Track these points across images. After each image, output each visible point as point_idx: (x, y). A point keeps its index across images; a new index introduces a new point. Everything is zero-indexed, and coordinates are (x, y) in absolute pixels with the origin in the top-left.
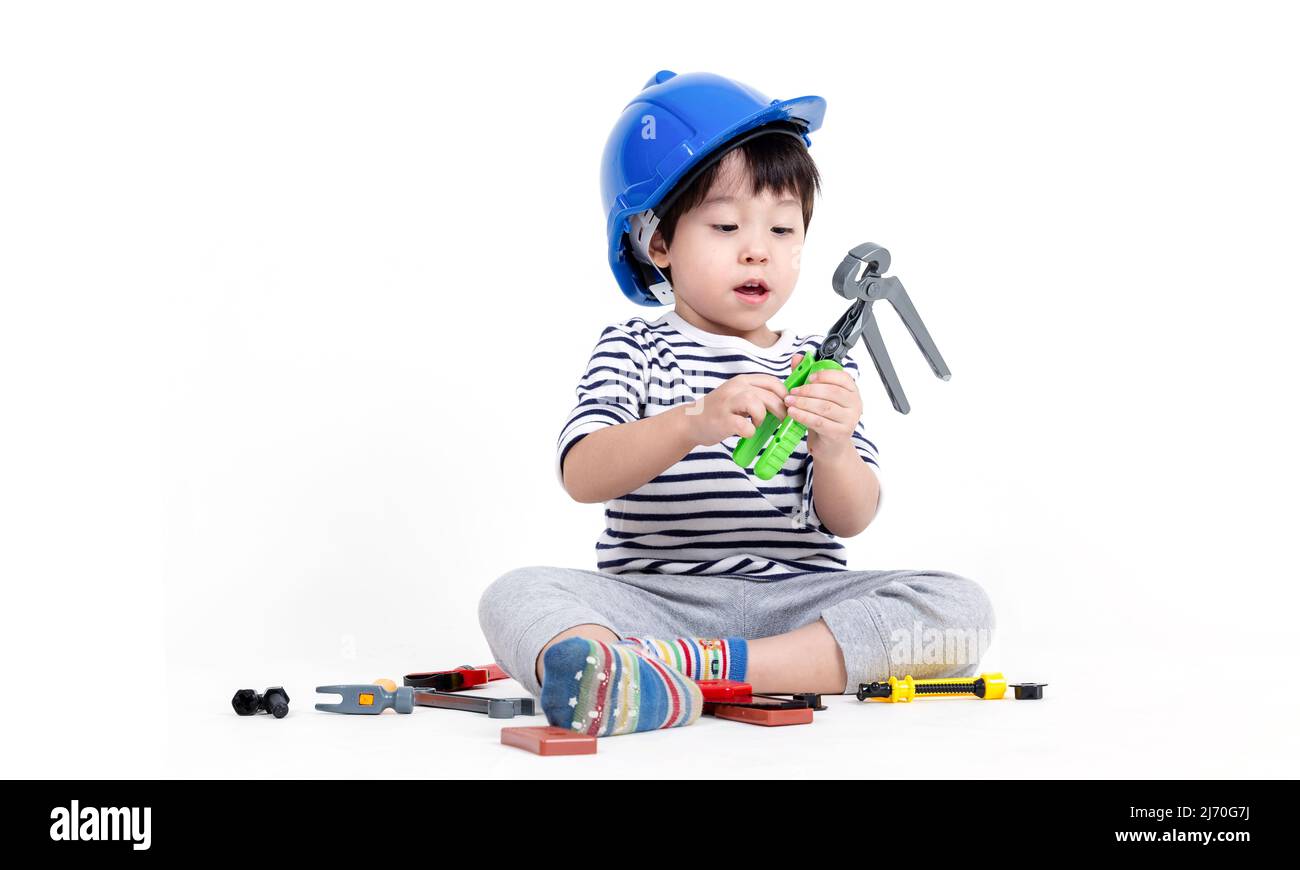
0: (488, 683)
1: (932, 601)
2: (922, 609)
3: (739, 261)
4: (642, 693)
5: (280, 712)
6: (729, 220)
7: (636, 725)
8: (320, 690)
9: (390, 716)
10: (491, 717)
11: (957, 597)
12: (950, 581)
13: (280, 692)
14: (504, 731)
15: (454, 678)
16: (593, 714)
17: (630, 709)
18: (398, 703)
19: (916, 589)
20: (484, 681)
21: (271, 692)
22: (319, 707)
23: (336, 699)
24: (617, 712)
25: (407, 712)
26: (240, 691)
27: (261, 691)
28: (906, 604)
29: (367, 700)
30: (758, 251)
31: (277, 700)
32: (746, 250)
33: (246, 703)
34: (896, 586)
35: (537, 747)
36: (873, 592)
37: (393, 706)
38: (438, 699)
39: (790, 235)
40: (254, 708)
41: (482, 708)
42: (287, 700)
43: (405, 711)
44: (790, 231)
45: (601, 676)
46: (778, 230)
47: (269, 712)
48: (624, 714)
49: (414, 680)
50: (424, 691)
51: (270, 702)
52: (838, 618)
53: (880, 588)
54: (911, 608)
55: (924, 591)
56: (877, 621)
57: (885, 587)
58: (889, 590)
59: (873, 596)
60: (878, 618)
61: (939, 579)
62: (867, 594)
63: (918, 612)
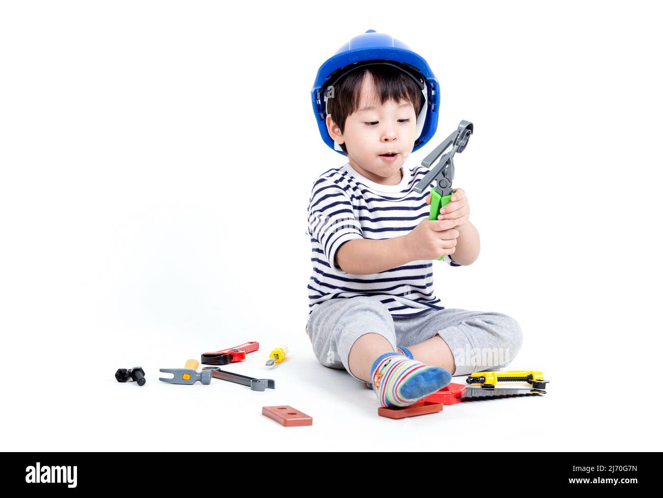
2: (492, 333)
3: (381, 140)
5: (141, 382)
6: (374, 119)
8: (161, 370)
9: (198, 387)
10: (253, 389)
11: (508, 327)
12: (503, 318)
13: (140, 370)
14: (264, 404)
15: (228, 357)
18: (203, 379)
19: (487, 323)
21: (136, 370)
22: (161, 379)
23: (170, 376)
26: (119, 370)
28: (484, 331)
29: (187, 377)
30: (390, 135)
31: (139, 374)
32: (384, 134)
33: (122, 376)
34: (478, 321)
35: (282, 421)
36: (463, 322)
37: (200, 380)
38: (222, 375)
39: (408, 123)
40: (127, 379)
41: (247, 383)
42: (144, 375)
43: (207, 383)
44: (408, 120)
46: (401, 121)
47: (134, 381)
49: (206, 358)
51: (136, 377)
52: (450, 337)
53: (467, 321)
54: (486, 333)
55: (492, 324)
56: (471, 340)
57: (471, 321)
58: (474, 323)
59: (464, 325)
60: (471, 338)
61: (497, 317)
62: (461, 323)
63: (490, 335)
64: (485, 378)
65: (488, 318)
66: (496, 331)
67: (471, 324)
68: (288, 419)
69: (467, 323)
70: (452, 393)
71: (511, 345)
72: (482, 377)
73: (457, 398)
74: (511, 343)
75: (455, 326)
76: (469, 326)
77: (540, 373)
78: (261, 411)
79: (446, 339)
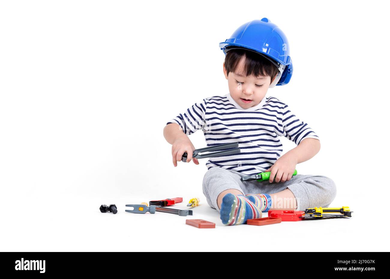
0: (175, 204)
1: (322, 185)
2: (319, 187)
4: (246, 212)
5: (115, 212)
7: (243, 222)
8: (127, 206)
9: (148, 214)
10: (179, 215)
11: (328, 183)
12: (325, 179)
13: (114, 206)
14: (187, 220)
15: (165, 202)
16: (233, 218)
17: (242, 217)
18: (151, 211)
19: (316, 181)
20: (174, 204)
21: (111, 206)
22: (126, 211)
23: (132, 209)
24: (239, 218)
25: (153, 213)
26: (102, 206)
27: (108, 205)
29: (141, 209)
31: (113, 208)
33: (104, 209)
34: (311, 180)
35: (198, 226)
36: (302, 181)
37: (149, 211)
38: (161, 209)
40: (106, 211)
41: (176, 213)
42: (116, 208)
45: (237, 206)
47: (111, 212)
48: (240, 218)
49: (152, 203)
50: (157, 207)
51: (111, 209)
52: (294, 189)
53: (304, 180)
54: (316, 187)
55: (319, 182)
56: (307, 191)
57: (307, 180)
58: (309, 182)
59: (303, 183)
60: (307, 190)
61: (322, 178)
62: (301, 182)
63: (318, 188)
64: (315, 210)
65: (317, 179)
66: (321, 186)
67: (307, 182)
68: (201, 224)
69: (304, 181)
70: (297, 215)
71: (330, 194)
72: (314, 209)
73: (299, 217)
74: (330, 193)
75: (297, 183)
76: (306, 183)
77: (348, 207)
78: (185, 222)
79: (292, 190)
